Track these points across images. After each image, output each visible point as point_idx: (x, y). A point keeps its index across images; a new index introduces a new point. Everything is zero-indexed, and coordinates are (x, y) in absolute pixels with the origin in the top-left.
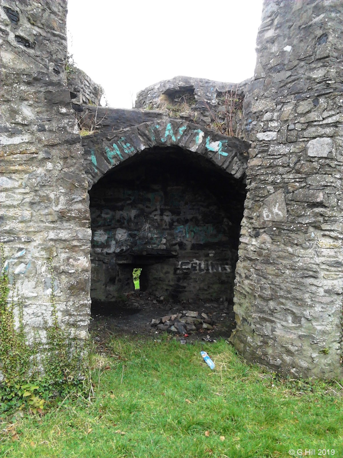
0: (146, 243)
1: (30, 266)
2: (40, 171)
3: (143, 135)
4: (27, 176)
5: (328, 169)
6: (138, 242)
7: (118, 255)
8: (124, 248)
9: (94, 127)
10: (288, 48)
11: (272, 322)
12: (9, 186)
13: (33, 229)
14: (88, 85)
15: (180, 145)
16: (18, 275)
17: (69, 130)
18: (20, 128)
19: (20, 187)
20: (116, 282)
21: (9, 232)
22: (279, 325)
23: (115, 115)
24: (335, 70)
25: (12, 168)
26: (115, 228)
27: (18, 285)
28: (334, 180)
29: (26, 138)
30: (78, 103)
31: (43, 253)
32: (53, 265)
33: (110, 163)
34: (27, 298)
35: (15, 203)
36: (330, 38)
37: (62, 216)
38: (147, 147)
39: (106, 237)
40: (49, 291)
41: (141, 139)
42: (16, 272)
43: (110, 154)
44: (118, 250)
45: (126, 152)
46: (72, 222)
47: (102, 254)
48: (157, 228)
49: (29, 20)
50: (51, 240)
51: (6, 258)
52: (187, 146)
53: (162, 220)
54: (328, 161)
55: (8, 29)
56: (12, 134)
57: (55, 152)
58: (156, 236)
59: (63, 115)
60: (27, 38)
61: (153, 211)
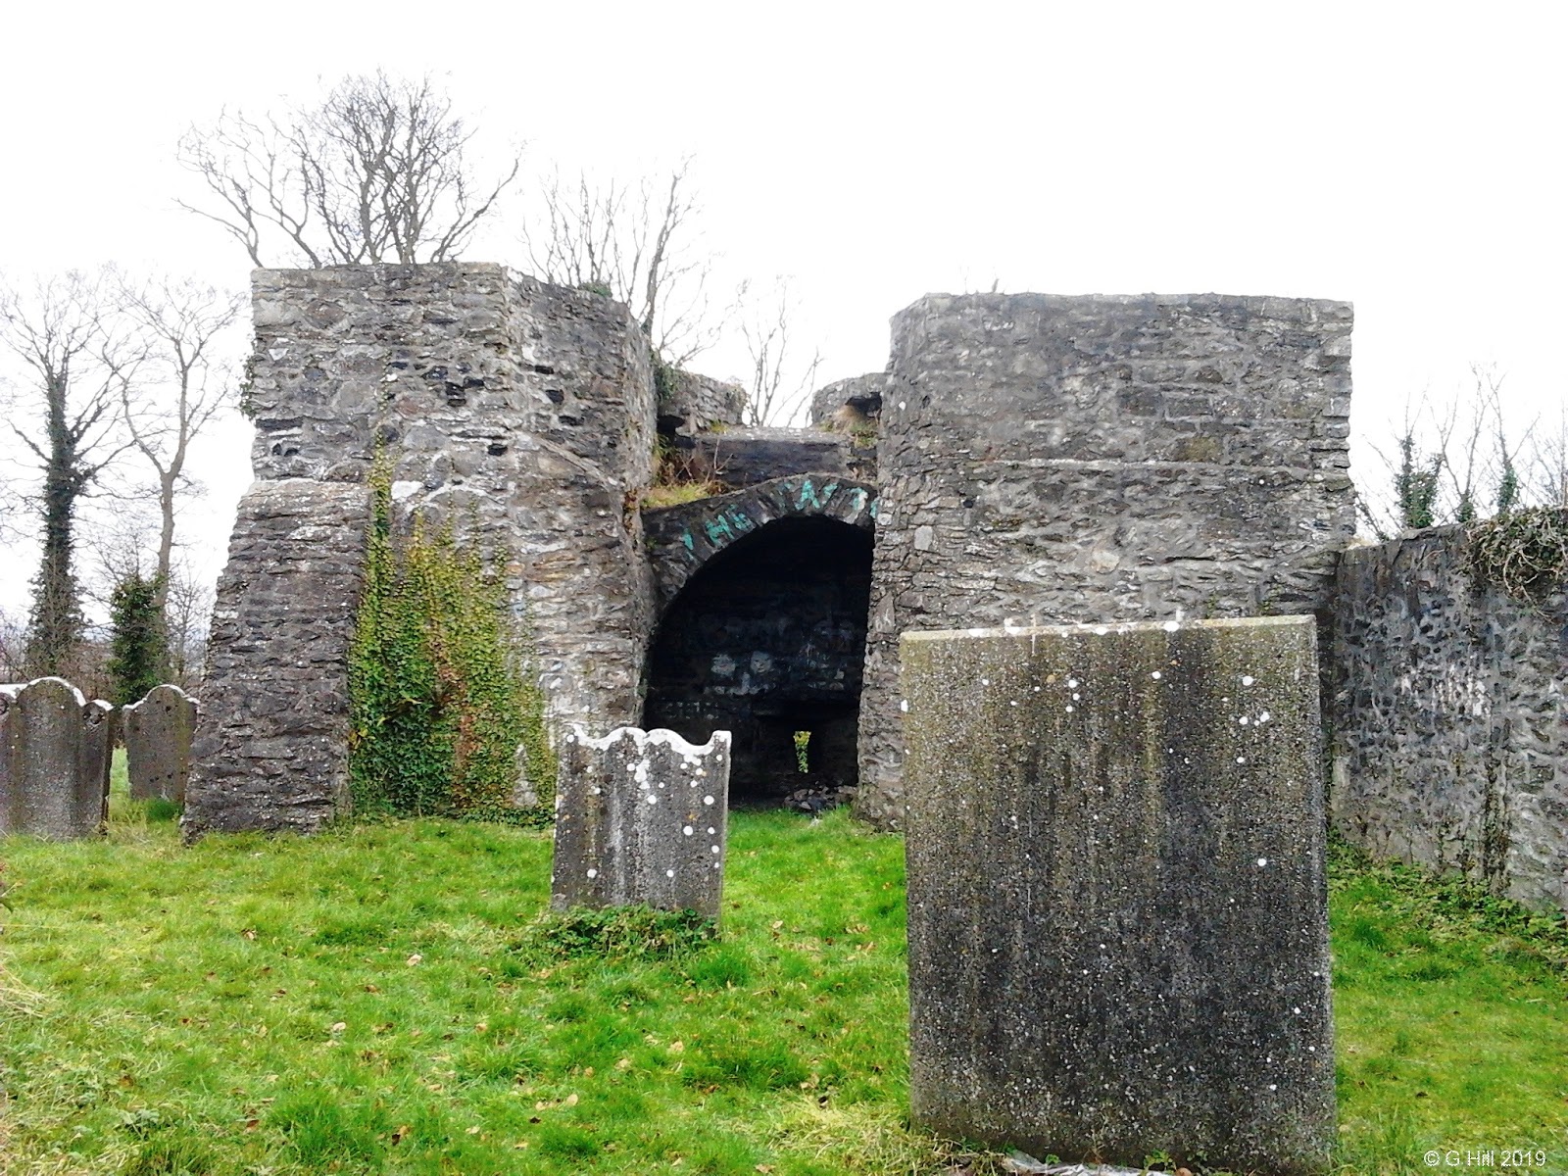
0: (807, 679)
1: (566, 681)
2: (577, 578)
3: (766, 499)
4: (563, 584)
5: (928, 566)
6: (792, 676)
7: (755, 700)
8: (766, 687)
9: (711, 474)
10: (902, 405)
11: (875, 763)
12: (545, 595)
13: (569, 641)
14: (710, 394)
15: (827, 513)
16: (554, 690)
17: (607, 532)
18: (556, 534)
19: (556, 596)
20: (754, 749)
21: (544, 644)
22: (882, 767)
23: (750, 450)
24: (940, 441)
25: (548, 576)
26: (750, 653)
27: (554, 701)
28: (937, 580)
29: (563, 544)
30: (687, 435)
31: (580, 667)
32: (591, 679)
33: (713, 545)
34: (563, 715)
35: (551, 613)
36: (933, 402)
37: (600, 627)
38: (773, 518)
39: (733, 666)
40: (586, 709)
41: (763, 506)
42: (552, 687)
43: (714, 531)
44: (755, 690)
45: (739, 527)
46: (611, 632)
47: (725, 696)
48: (827, 652)
49: (575, 394)
50: (589, 652)
51: (542, 672)
52: (839, 514)
53: (836, 637)
54: (929, 555)
55: (550, 413)
56: (549, 540)
57: (592, 557)
58: (824, 666)
59: (602, 517)
60: (573, 416)
61: (819, 621)
